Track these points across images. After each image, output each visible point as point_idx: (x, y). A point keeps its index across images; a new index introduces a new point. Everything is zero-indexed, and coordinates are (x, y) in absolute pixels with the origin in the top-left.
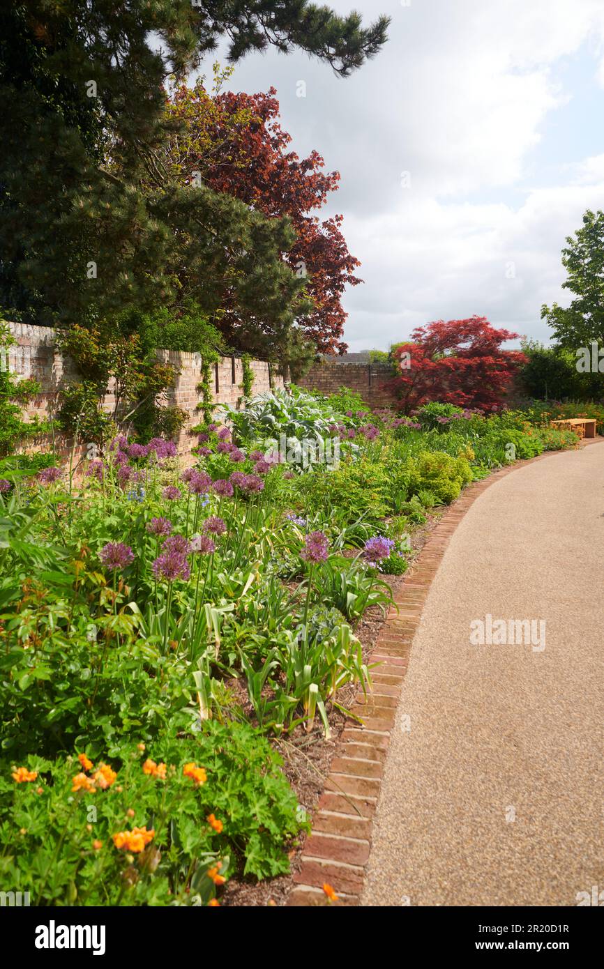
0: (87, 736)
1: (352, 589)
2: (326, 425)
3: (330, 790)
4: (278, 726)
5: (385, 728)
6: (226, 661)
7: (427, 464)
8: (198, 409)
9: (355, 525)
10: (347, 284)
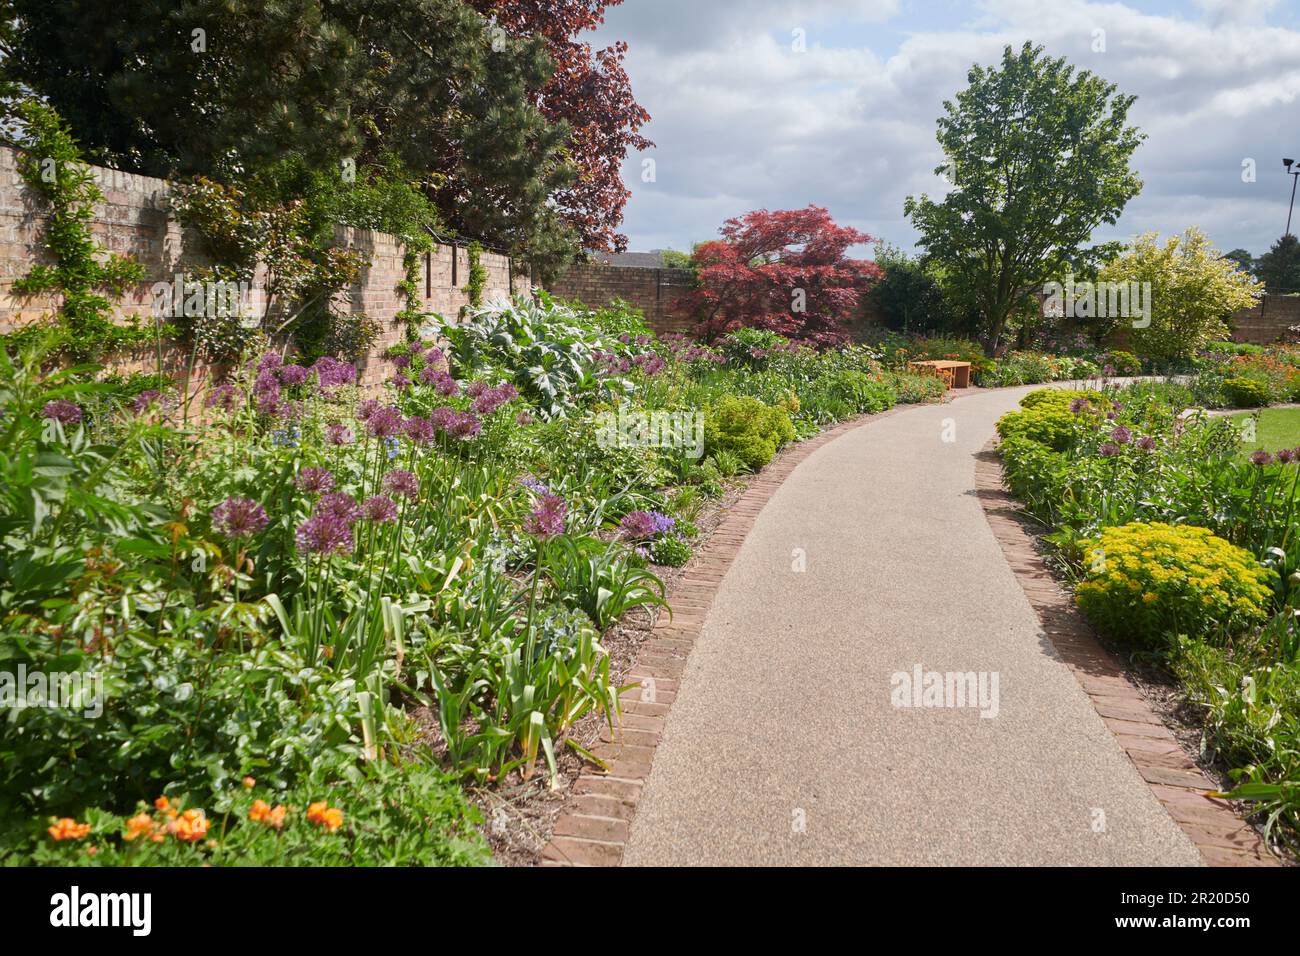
0: (184, 783)
1: (606, 583)
2: (589, 352)
3: (550, 859)
4: (480, 771)
5: (638, 775)
6: (412, 682)
7: (730, 413)
8: (397, 321)
9: (620, 495)
10: (630, 148)
